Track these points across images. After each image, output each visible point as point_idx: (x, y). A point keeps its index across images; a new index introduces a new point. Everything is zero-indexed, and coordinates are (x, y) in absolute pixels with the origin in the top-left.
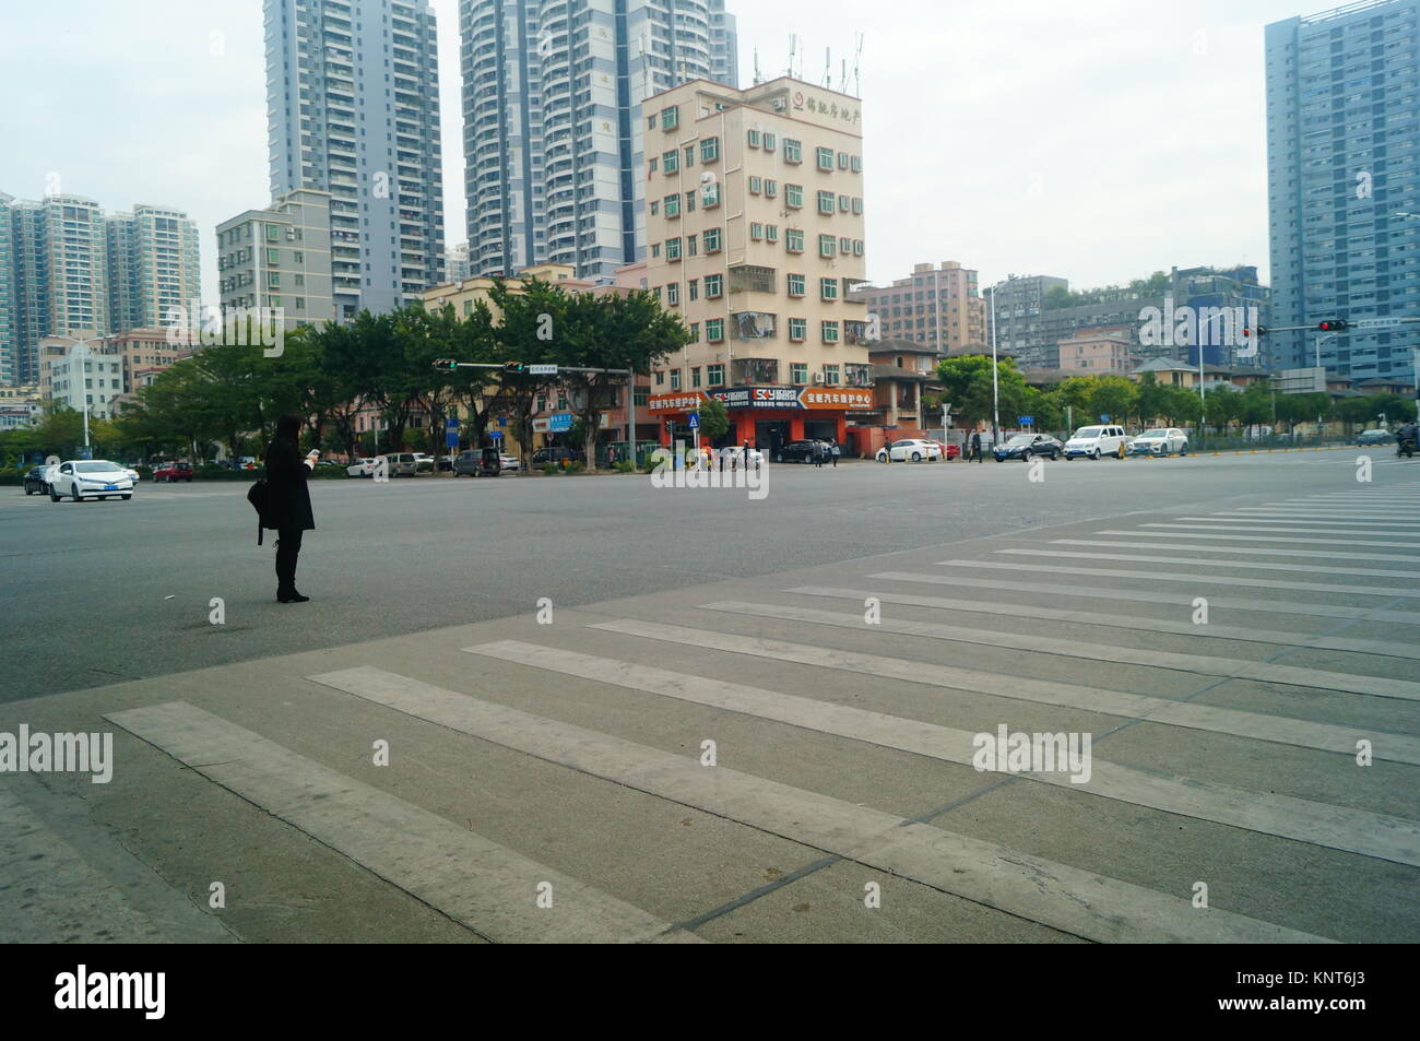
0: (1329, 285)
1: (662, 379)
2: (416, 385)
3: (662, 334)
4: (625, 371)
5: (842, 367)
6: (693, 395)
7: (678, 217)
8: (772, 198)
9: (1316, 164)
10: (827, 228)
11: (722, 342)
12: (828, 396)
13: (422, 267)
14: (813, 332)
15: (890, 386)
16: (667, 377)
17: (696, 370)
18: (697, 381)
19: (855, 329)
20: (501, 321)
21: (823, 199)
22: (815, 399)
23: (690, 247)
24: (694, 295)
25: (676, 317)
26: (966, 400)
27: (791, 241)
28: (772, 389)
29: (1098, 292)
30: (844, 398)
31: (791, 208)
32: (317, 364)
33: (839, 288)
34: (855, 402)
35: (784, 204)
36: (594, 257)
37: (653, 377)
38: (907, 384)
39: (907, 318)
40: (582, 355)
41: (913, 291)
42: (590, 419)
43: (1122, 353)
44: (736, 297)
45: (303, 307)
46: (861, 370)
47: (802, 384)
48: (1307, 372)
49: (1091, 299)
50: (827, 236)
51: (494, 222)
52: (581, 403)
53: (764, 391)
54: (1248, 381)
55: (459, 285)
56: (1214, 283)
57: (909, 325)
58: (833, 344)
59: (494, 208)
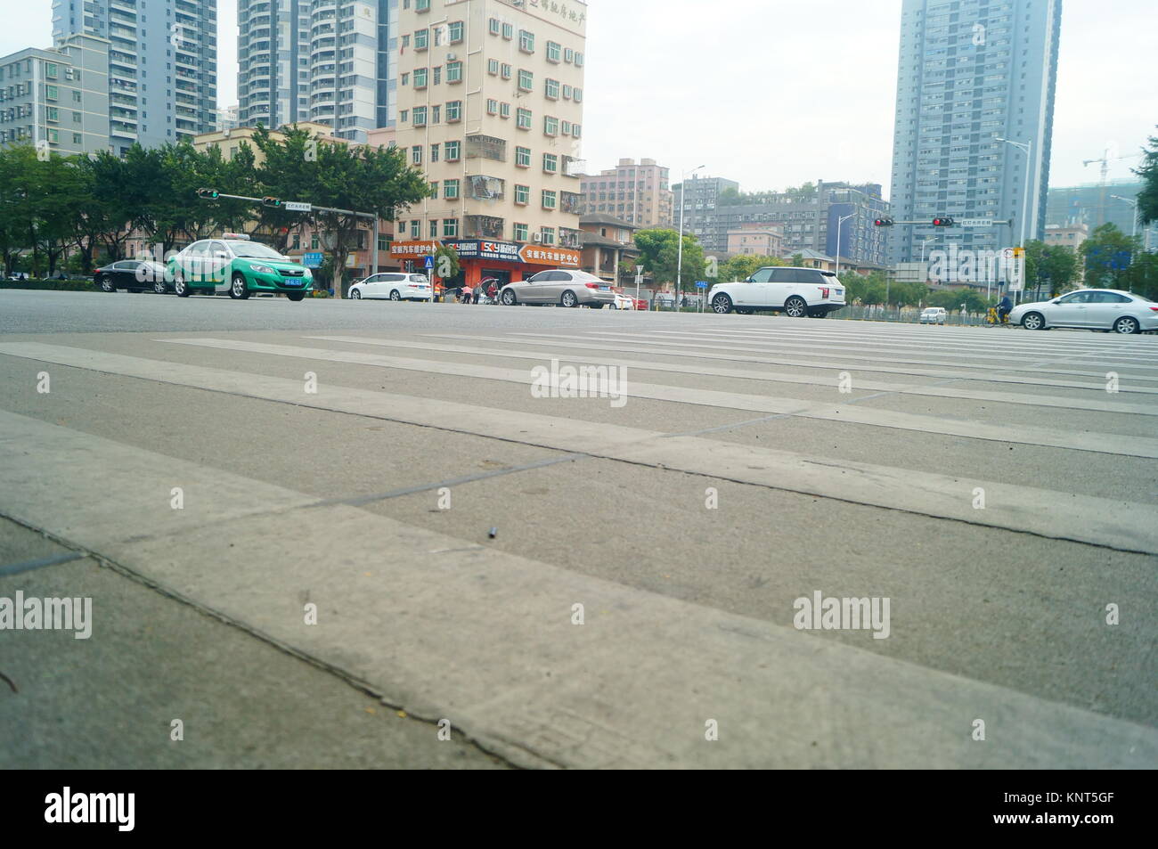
0: (932, 205)
1: (404, 228)
2: (181, 215)
3: (406, 186)
4: (371, 215)
5: (556, 231)
6: (430, 243)
7: (425, 89)
8: (507, 80)
9: (931, 109)
10: (551, 110)
11: (457, 200)
12: (543, 253)
13: (196, 120)
14: (534, 198)
15: (595, 250)
16: (408, 226)
17: (434, 222)
18: (434, 233)
19: (570, 199)
20: (262, 164)
21: (550, 85)
22: (533, 255)
23: (434, 116)
24: (435, 157)
25: (418, 173)
26: (655, 264)
27: (520, 118)
28: (497, 243)
29: (761, 195)
30: (556, 256)
31: (523, 90)
32: (90, 189)
33: (558, 163)
34: (566, 260)
35: (516, 87)
36: (350, 125)
37: (396, 225)
38: (608, 250)
39: (610, 202)
40: (335, 197)
41: (617, 180)
42: (339, 255)
43: (775, 245)
44: (472, 162)
45: (79, 143)
46: (572, 234)
47: (522, 241)
48: (914, 266)
49: (754, 200)
50: (552, 118)
51: (263, 87)
52: (331, 242)
53: (491, 244)
54: (869, 273)
55: (227, 133)
56: (849, 194)
57: (612, 208)
58: (551, 210)
59: (263, 74)
